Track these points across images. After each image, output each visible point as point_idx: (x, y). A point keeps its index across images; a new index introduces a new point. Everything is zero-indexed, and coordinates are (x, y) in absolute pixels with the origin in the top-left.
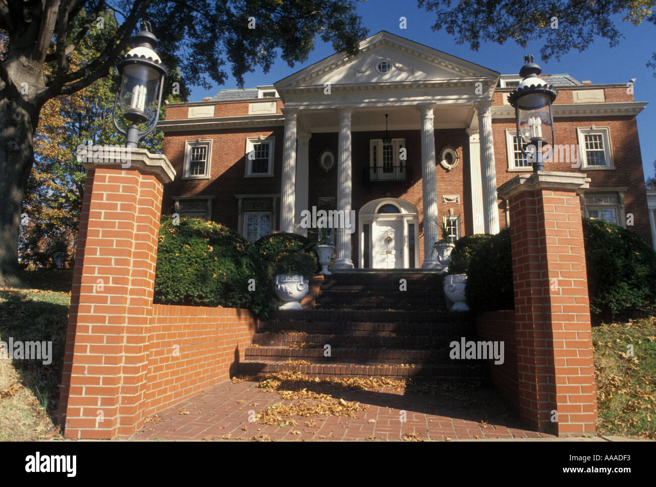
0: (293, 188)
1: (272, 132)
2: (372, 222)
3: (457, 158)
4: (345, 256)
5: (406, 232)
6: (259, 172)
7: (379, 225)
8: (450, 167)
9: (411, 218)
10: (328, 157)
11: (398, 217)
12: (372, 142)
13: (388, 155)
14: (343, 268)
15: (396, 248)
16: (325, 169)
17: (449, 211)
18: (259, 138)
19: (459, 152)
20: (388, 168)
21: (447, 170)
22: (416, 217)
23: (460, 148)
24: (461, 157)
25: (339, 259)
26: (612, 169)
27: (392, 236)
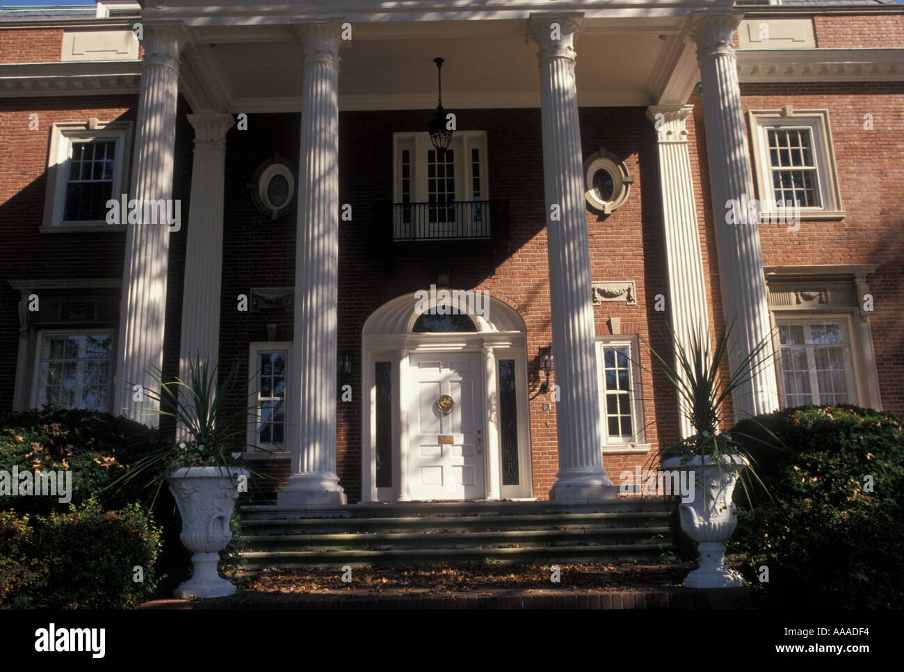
0: (164, 260)
1: (124, 111)
2: (400, 359)
3: (626, 184)
4: (322, 466)
5: (492, 386)
6: (87, 219)
7: (419, 365)
8: (608, 207)
9: (505, 345)
10: (278, 179)
11: (470, 342)
12: (399, 139)
13: (441, 174)
14: (314, 503)
15: (465, 429)
16: (272, 211)
17: (609, 323)
18: (87, 126)
19: (632, 166)
20: (442, 206)
21: (601, 216)
22: (520, 342)
23: (634, 158)
24: (638, 182)
25: (301, 474)
27: (456, 395)
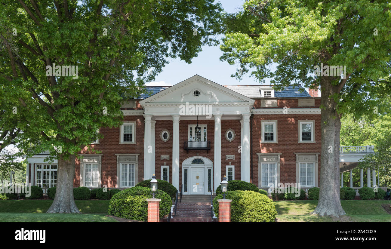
2: (189, 168)
3: (234, 136)
6: (127, 141)
8: (230, 141)
9: (209, 167)
10: (165, 134)
11: (202, 166)
12: (190, 126)
16: (164, 141)
22: (212, 166)
26: (314, 143)
